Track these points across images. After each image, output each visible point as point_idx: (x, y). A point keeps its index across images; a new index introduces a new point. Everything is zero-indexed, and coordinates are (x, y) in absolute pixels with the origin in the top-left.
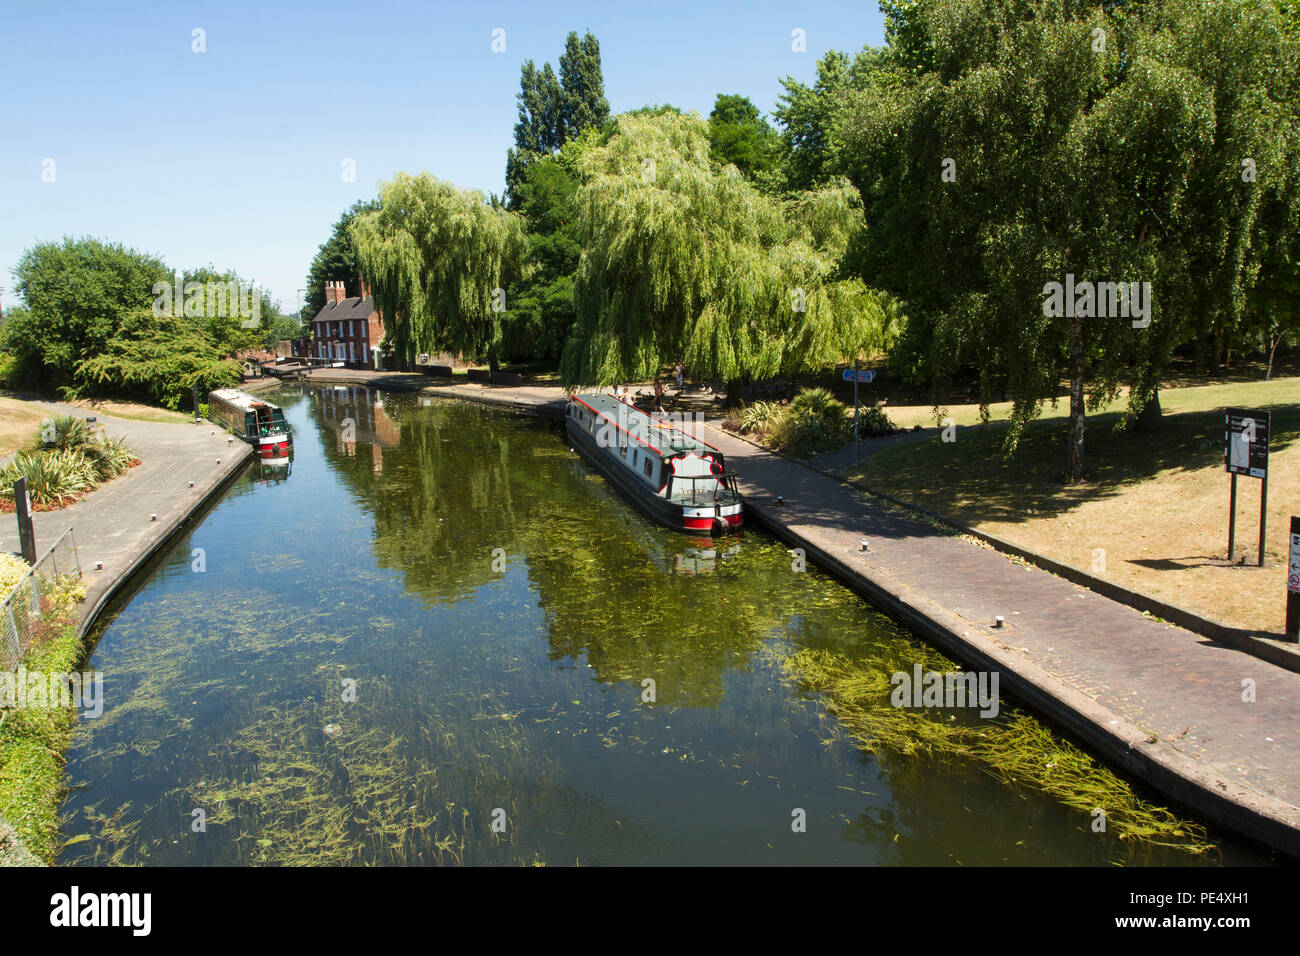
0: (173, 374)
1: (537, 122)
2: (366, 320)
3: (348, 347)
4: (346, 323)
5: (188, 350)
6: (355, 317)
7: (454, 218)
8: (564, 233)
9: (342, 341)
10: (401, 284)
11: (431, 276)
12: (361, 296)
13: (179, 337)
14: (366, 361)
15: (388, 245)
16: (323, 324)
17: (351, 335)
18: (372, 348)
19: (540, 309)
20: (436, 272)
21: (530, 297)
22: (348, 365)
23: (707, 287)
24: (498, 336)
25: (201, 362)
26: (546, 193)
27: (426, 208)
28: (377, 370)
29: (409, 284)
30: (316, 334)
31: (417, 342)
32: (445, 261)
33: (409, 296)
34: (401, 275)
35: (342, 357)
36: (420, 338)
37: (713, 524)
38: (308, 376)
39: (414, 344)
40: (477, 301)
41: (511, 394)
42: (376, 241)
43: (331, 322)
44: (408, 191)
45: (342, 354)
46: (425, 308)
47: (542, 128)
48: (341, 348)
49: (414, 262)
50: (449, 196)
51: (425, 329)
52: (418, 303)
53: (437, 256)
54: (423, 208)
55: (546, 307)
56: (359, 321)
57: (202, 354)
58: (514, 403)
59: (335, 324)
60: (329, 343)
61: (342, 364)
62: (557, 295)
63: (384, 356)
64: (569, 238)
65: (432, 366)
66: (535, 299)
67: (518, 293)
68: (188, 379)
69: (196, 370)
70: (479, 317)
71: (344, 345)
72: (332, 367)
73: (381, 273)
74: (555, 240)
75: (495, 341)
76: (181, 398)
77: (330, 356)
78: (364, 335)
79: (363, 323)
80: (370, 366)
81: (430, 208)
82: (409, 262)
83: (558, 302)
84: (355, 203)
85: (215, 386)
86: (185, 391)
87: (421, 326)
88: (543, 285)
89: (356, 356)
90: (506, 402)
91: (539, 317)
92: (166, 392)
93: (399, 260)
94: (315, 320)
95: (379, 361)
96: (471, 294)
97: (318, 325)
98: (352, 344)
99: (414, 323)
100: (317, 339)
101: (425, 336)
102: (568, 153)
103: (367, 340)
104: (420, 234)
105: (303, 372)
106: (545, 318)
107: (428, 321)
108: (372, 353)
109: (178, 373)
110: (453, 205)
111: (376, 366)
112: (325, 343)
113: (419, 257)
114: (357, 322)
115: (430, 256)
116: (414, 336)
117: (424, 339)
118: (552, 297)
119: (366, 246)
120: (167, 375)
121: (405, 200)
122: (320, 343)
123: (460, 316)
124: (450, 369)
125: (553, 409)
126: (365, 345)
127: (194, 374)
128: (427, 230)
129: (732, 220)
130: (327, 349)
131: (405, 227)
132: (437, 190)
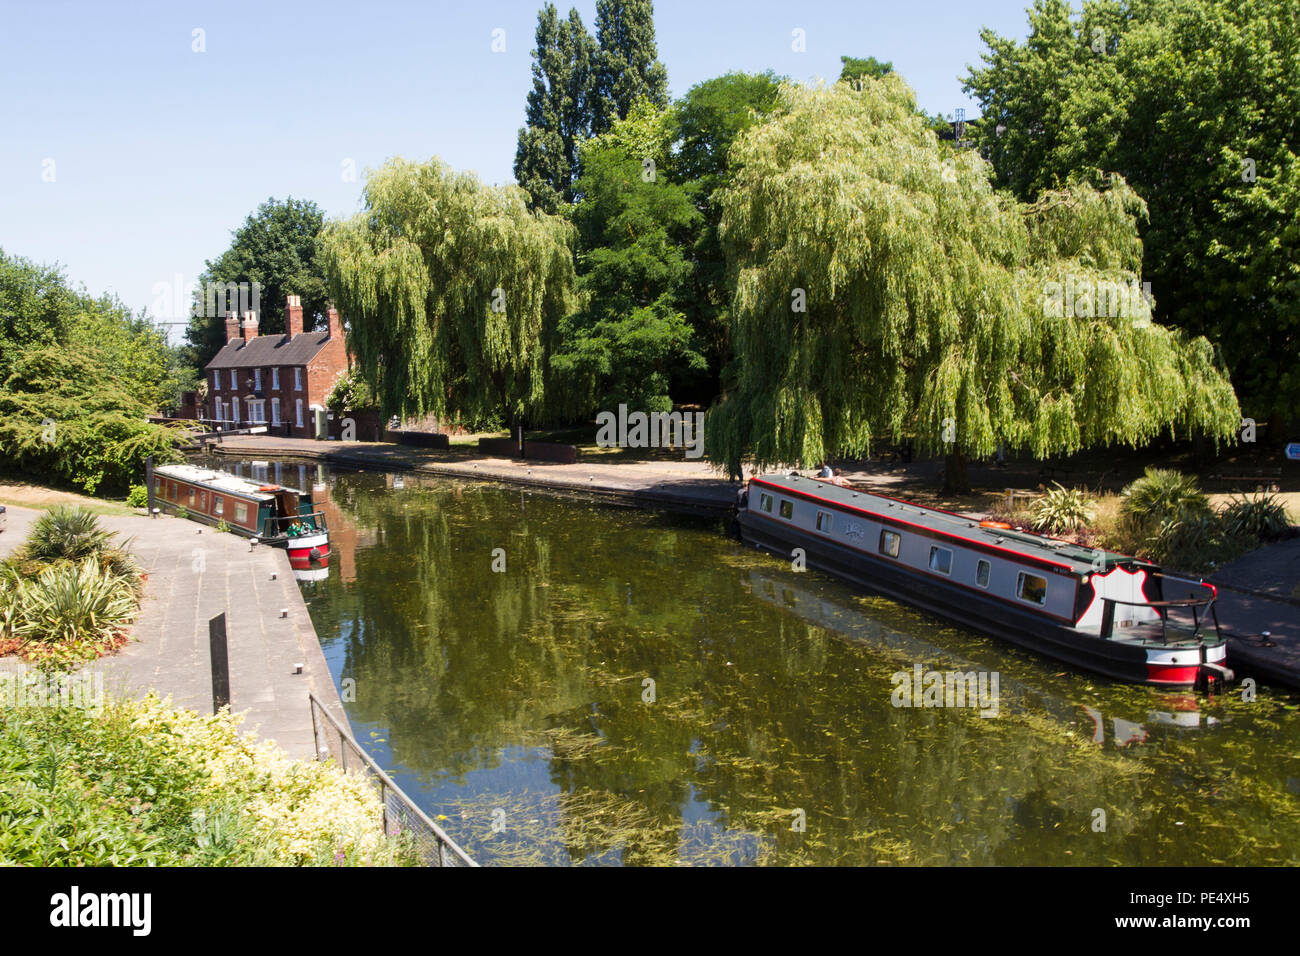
0: (91, 442)
1: (560, 92)
2: (304, 367)
3: (268, 406)
4: (266, 371)
5: (109, 407)
6: (284, 362)
7: (483, 223)
8: (643, 245)
9: (259, 396)
10: (402, 314)
11: (441, 305)
12: (289, 333)
13: (94, 389)
14: (300, 424)
15: (384, 259)
16: (225, 372)
17: (276, 387)
18: (312, 406)
19: (608, 353)
20: (449, 300)
21: (590, 337)
22: (272, 432)
23: (951, 321)
24: (538, 391)
25: (130, 425)
26: (615, 190)
27: (439, 209)
28: (320, 439)
29: (410, 314)
30: (211, 385)
31: (420, 399)
32: (461, 283)
33: (409, 331)
34: (400, 302)
35: (259, 419)
36: (424, 394)
37: (1198, 675)
38: (219, 445)
39: (415, 402)
40: (508, 341)
41: (574, 474)
42: (365, 254)
43: (239, 370)
44: (414, 183)
45: (259, 414)
46: (431, 351)
47: (566, 100)
48: (258, 405)
49: (418, 284)
50: (471, 192)
51: (430, 382)
52: (423, 342)
53: (448, 276)
54: (434, 208)
55: (616, 350)
56: (291, 368)
57: (130, 412)
58: (593, 488)
59: (246, 372)
60: (235, 399)
61: (264, 429)
62: (636, 334)
63: (331, 417)
64: (651, 253)
65: (407, 433)
66: (601, 339)
67: (574, 330)
68: (118, 449)
69: (126, 436)
70: (509, 365)
71: (262, 402)
72: (250, 434)
73: (369, 301)
74: (631, 256)
75: (533, 397)
76: (104, 477)
77: (237, 419)
78: (298, 388)
79: (297, 370)
80: (308, 432)
81: (444, 205)
82: (413, 285)
83: (637, 344)
84: (266, 201)
85: (156, 460)
86: (110, 467)
87: (426, 376)
88: (613, 319)
89: (282, 418)
90: (578, 485)
91: (607, 364)
92: (81, 467)
93: (397, 282)
94: (211, 365)
95: (323, 425)
96: (500, 331)
97: (216, 373)
98: (275, 401)
99: (415, 373)
100: (212, 393)
101: (430, 390)
102: (627, 136)
103: (305, 396)
104: (428, 243)
105: (208, 440)
106: (614, 365)
107: (435, 370)
108: (313, 413)
109: (101, 440)
110: (480, 206)
111: (318, 433)
112: (227, 399)
113: (425, 277)
114: (286, 371)
115: (440, 274)
116: (415, 389)
117: (429, 397)
118: (629, 336)
119: (350, 260)
120: (84, 443)
121: (408, 195)
122: (218, 399)
123: (483, 363)
124: (444, 438)
125: (660, 495)
126: (299, 402)
127: (128, 442)
128: (441, 238)
129: (969, 229)
130: (231, 408)
131: (406, 235)
132: (452, 184)
